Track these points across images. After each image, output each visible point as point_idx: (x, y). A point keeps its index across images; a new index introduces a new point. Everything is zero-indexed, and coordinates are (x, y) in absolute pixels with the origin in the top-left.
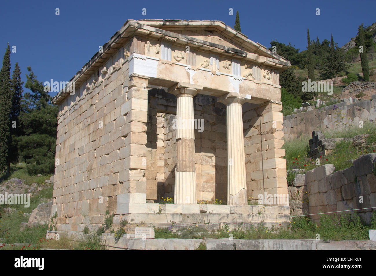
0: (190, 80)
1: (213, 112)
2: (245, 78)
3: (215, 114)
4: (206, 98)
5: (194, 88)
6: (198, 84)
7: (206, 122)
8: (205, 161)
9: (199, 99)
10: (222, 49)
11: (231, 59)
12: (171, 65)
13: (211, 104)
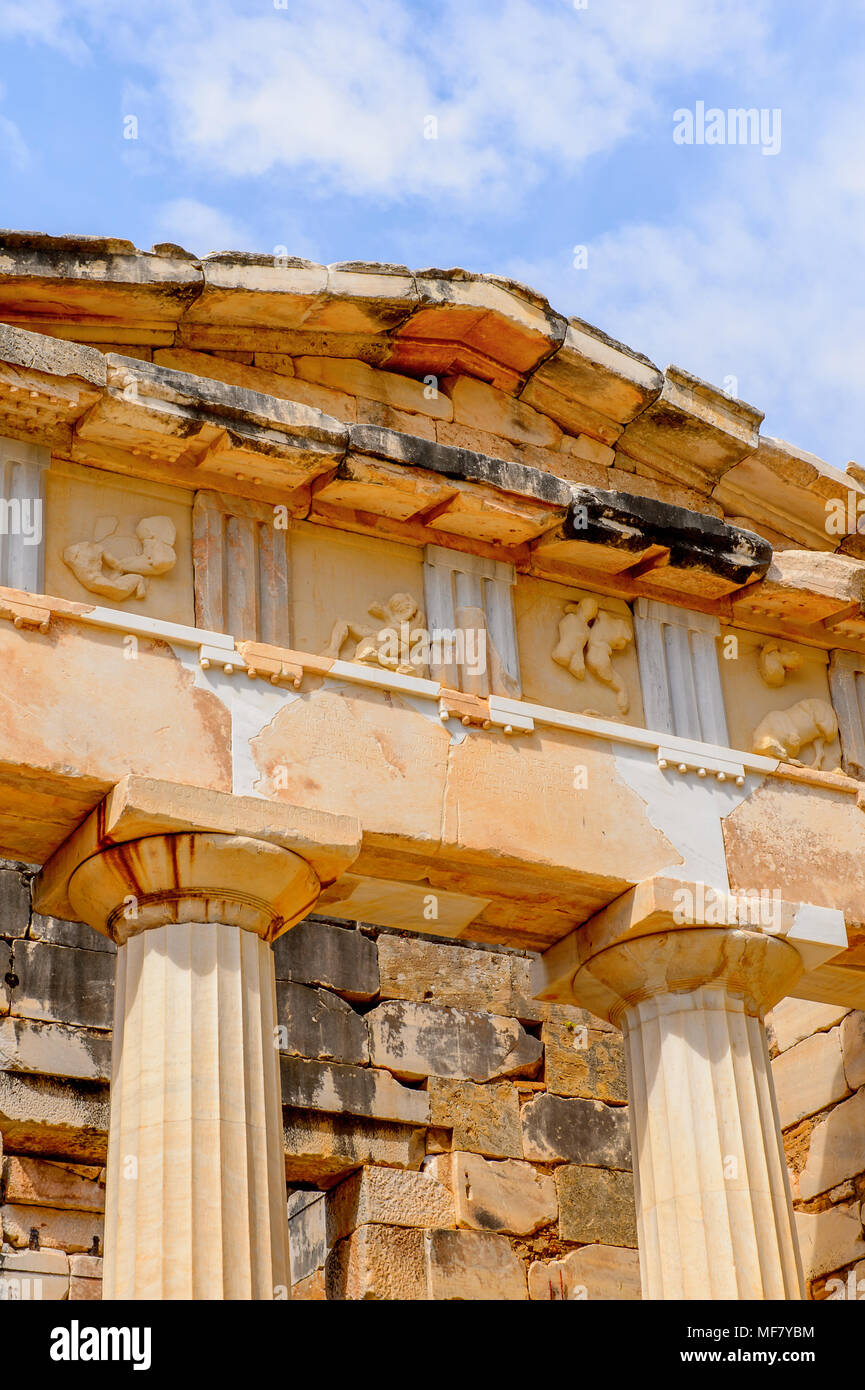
0: (227, 764)
1: (533, 1137)
2: (769, 764)
3: (549, 1153)
4: (460, 1018)
5: (274, 838)
6: (310, 801)
7: (474, 1225)
9: (395, 1023)
10: (529, 492)
11: (631, 605)
12: (35, 629)
13: (511, 1063)
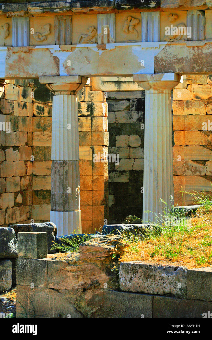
7: (195, 99)
8: (191, 170)
12: (27, 52)
